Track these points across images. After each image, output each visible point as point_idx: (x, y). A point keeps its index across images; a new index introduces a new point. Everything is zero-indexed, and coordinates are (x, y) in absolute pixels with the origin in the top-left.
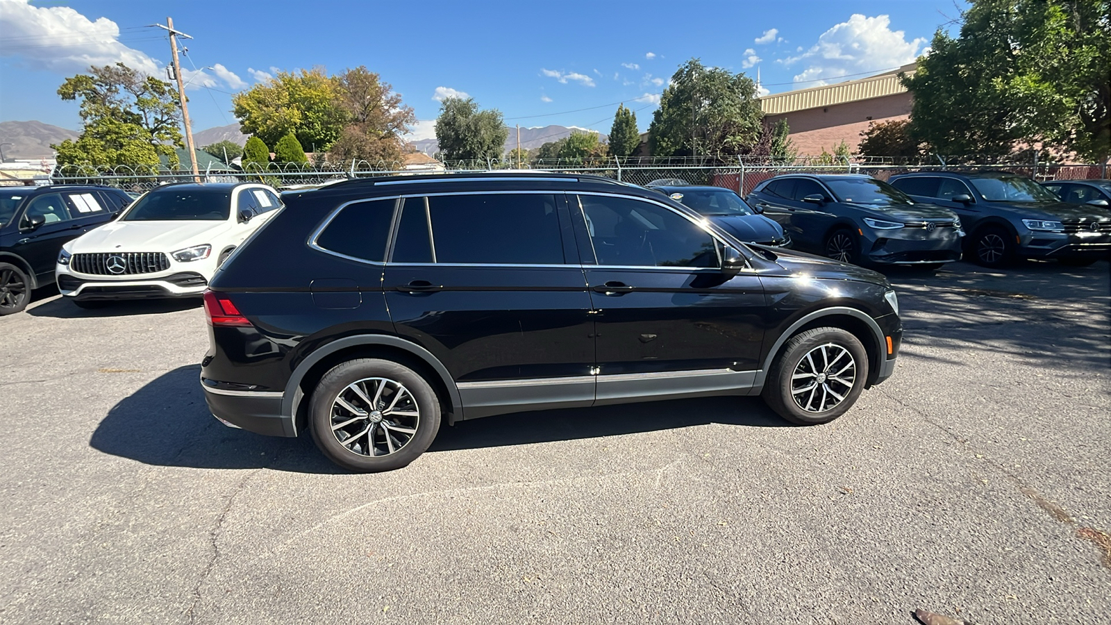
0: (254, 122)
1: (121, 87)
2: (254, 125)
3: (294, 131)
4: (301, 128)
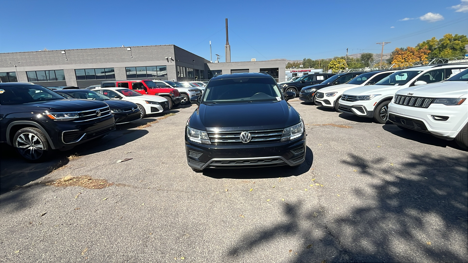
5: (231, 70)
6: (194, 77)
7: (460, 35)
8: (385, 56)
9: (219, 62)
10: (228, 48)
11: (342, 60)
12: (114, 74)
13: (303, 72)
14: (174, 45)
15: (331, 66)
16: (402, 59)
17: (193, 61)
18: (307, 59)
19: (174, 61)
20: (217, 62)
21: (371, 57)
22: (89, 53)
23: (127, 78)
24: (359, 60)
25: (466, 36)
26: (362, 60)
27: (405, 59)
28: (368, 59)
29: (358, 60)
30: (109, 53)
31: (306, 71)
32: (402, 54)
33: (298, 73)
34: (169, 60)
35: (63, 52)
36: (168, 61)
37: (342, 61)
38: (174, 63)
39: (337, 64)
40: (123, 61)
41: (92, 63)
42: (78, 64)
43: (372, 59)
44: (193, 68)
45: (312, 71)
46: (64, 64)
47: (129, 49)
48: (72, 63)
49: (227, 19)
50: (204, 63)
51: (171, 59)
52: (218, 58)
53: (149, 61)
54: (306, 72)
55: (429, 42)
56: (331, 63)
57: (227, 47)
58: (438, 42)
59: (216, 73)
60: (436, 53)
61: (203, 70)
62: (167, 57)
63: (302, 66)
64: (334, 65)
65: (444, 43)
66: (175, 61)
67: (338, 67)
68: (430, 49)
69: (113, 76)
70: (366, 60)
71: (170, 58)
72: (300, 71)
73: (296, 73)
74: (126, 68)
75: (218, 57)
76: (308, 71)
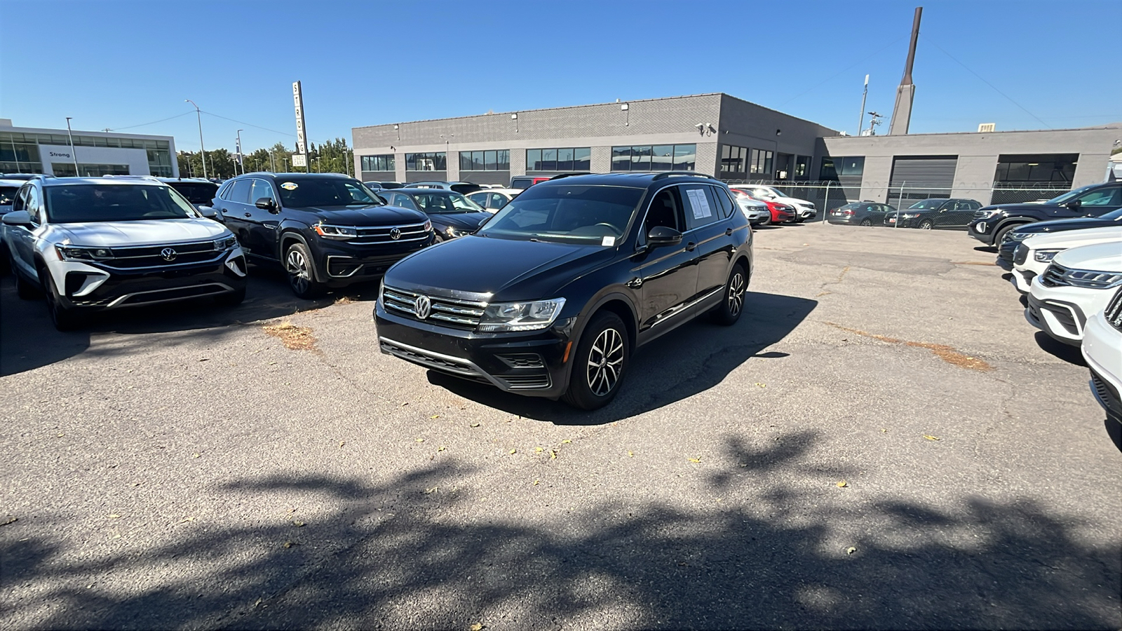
5: (894, 157)
6: (771, 172)
9: (876, 135)
10: (906, 95)
12: (589, 161)
14: (723, 95)
17: (778, 131)
19: (715, 132)
20: (869, 134)
22: (554, 118)
23: (611, 170)
30: (588, 115)
34: (705, 129)
35: (514, 116)
36: (702, 134)
38: (714, 137)
40: (610, 132)
41: (555, 137)
42: (533, 140)
44: (774, 150)
46: (512, 138)
47: (625, 107)
48: (523, 138)
49: (921, 8)
50: (815, 136)
51: (710, 127)
52: (873, 123)
53: (661, 134)
57: (900, 92)
59: (854, 165)
61: (806, 157)
62: (701, 124)
66: (717, 132)
69: (586, 165)
71: (708, 125)
74: (612, 147)
75: (876, 119)
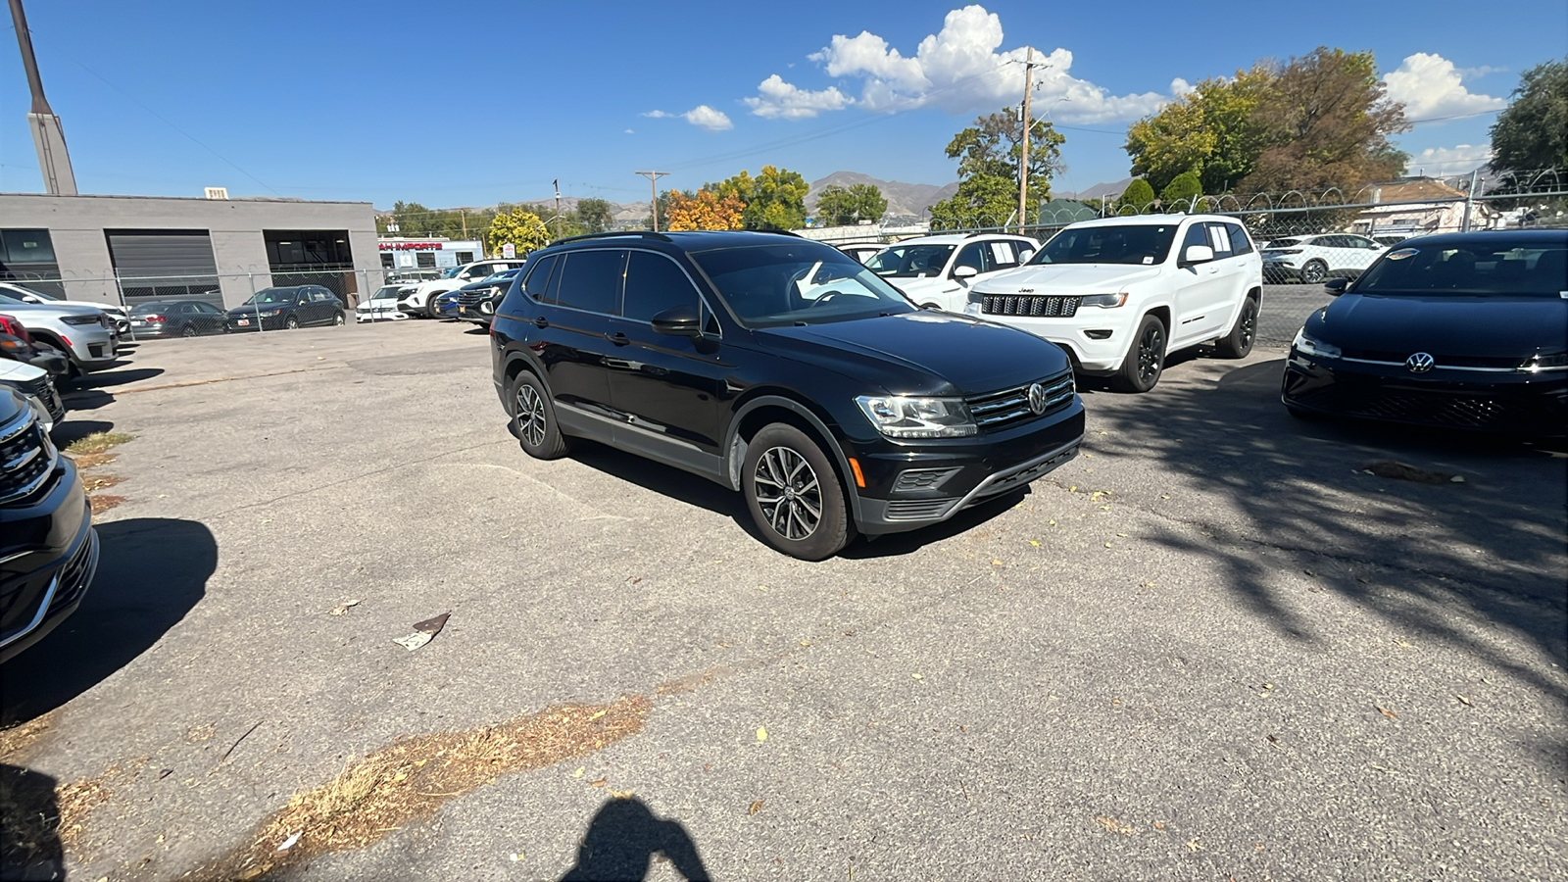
0: (1147, 159)
1: (1003, 136)
2: (1145, 163)
3: (1201, 164)
4: (1212, 159)
7: (790, 171)
8: (625, 212)
10: (51, 128)
11: (529, 215)
13: (414, 252)
15: (499, 233)
16: (692, 222)
18: (406, 203)
21: (604, 211)
24: (573, 219)
25: (800, 176)
26: (583, 219)
27: (696, 220)
28: (599, 216)
29: (570, 219)
31: (425, 246)
32: (689, 209)
33: (394, 252)
37: (530, 217)
39: (515, 227)
43: (609, 217)
45: (445, 246)
54: (425, 251)
55: (737, 183)
56: (494, 221)
57: (43, 124)
58: (752, 183)
60: (756, 209)
63: (397, 227)
64: (508, 228)
65: (766, 187)
67: (520, 237)
68: (742, 199)
70: (592, 220)
72: (402, 245)
73: (389, 251)
76: (432, 245)
